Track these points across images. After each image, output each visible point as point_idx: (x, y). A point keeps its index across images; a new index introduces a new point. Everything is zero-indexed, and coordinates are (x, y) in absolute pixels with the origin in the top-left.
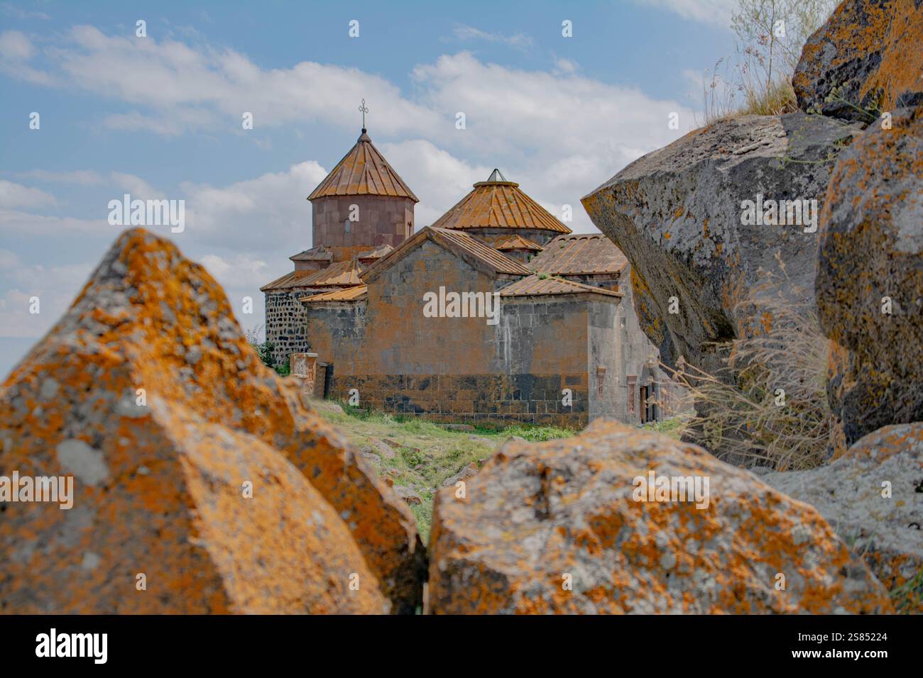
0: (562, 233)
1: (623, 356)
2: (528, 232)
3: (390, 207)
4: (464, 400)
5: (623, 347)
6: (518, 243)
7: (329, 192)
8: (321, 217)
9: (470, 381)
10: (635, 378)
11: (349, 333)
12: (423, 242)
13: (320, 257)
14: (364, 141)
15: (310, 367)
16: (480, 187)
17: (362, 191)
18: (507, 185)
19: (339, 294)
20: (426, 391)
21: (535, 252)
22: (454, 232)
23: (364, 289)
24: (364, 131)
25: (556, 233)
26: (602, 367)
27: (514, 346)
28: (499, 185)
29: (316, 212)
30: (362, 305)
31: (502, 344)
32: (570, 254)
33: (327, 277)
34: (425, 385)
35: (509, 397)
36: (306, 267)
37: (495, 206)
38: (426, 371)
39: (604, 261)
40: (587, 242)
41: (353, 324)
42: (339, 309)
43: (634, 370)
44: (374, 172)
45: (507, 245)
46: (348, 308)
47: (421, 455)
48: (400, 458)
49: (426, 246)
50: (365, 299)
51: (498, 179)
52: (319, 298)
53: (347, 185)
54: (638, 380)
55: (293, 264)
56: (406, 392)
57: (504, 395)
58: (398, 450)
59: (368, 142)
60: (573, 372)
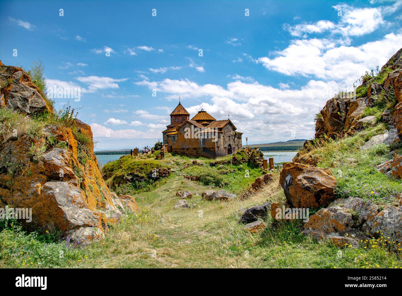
0: (214, 120)
1: (223, 143)
2: (207, 121)
3: (184, 116)
4: (194, 152)
5: (223, 142)
6: (205, 123)
7: (173, 114)
8: (172, 119)
9: (195, 149)
10: (226, 147)
11: (174, 140)
12: (187, 123)
13: (171, 126)
14: (180, 104)
15: (166, 147)
16: (199, 112)
17: (178, 114)
18: (204, 112)
19: (173, 133)
20: (188, 151)
21: (208, 124)
22: (193, 121)
23: (177, 132)
24: (180, 102)
25: (212, 121)
26: (219, 145)
27: (203, 142)
28: (202, 112)
29: (171, 117)
30: (177, 135)
31: (200, 142)
32: (214, 124)
33: (172, 130)
34: (188, 149)
35: (202, 151)
36: (169, 128)
37: (201, 116)
38: (188, 147)
39: (220, 126)
40: (218, 122)
41: (175, 139)
42: (173, 136)
43: (226, 146)
44: (181, 110)
45: (203, 123)
46: (174, 136)
47: (179, 163)
48: (175, 164)
49: (187, 124)
50: (177, 134)
51: (203, 111)
52: (169, 134)
53: (176, 113)
54: (227, 148)
55: (167, 127)
56: (184, 151)
57: (201, 151)
58: (175, 162)
59: (181, 104)
60: (213, 147)
